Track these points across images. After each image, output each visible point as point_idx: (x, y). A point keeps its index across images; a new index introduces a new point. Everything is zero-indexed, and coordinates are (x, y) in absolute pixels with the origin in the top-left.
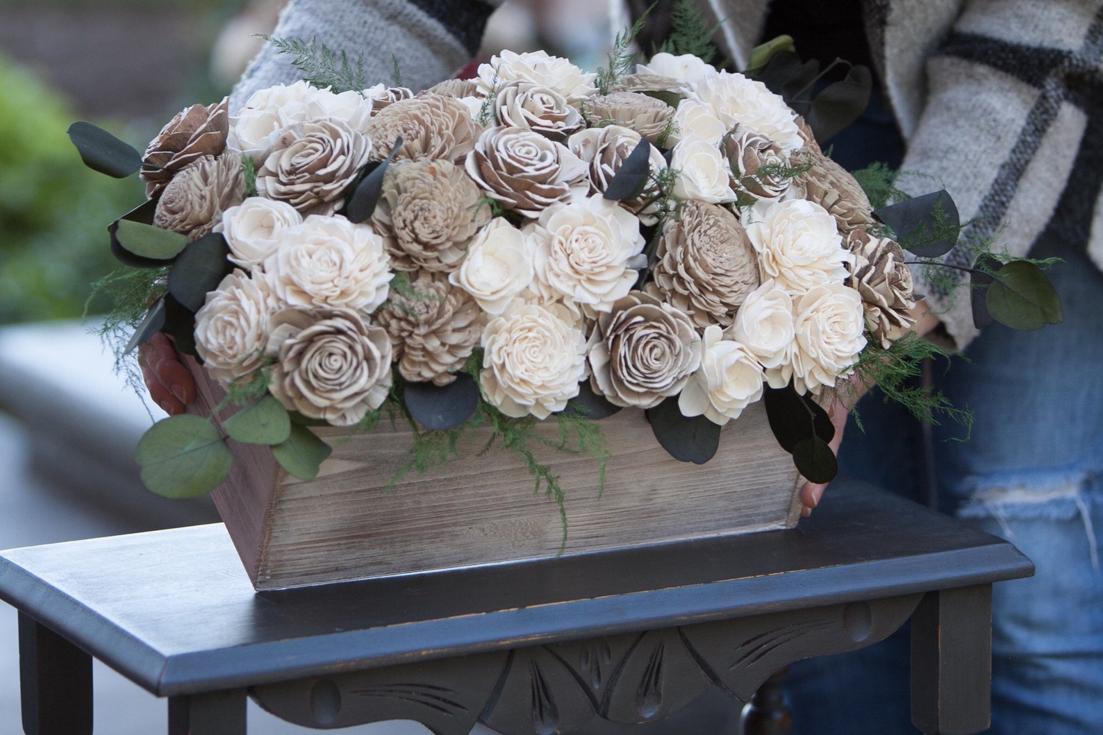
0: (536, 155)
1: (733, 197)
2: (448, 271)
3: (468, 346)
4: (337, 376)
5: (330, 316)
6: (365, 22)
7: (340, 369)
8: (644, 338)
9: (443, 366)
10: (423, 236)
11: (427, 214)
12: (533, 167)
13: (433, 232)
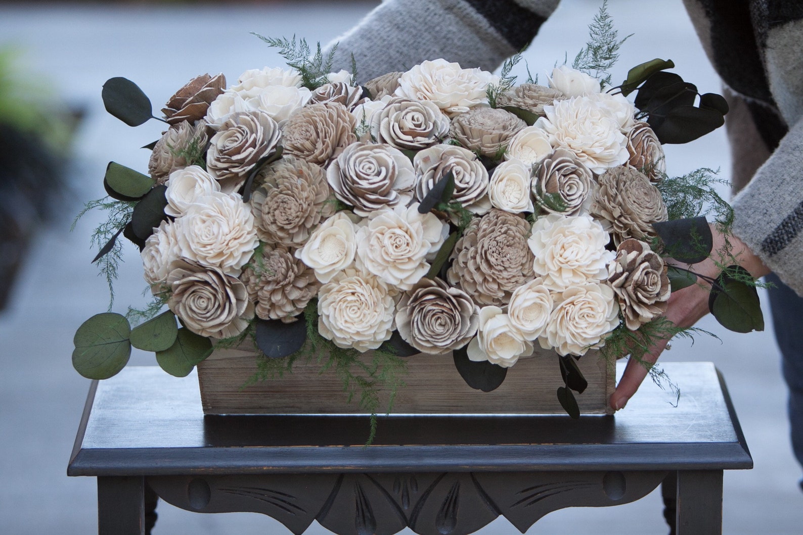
0: (373, 172)
1: (532, 209)
2: (297, 247)
3: (306, 301)
4: (205, 312)
5: (204, 270)
6: (428, 9)
7: (206, 308)
8: (431, 312)
9: (285, 311)
10: (279, 222)
11: (285, 205)
12: (367, 181)
13: (287, 219)
